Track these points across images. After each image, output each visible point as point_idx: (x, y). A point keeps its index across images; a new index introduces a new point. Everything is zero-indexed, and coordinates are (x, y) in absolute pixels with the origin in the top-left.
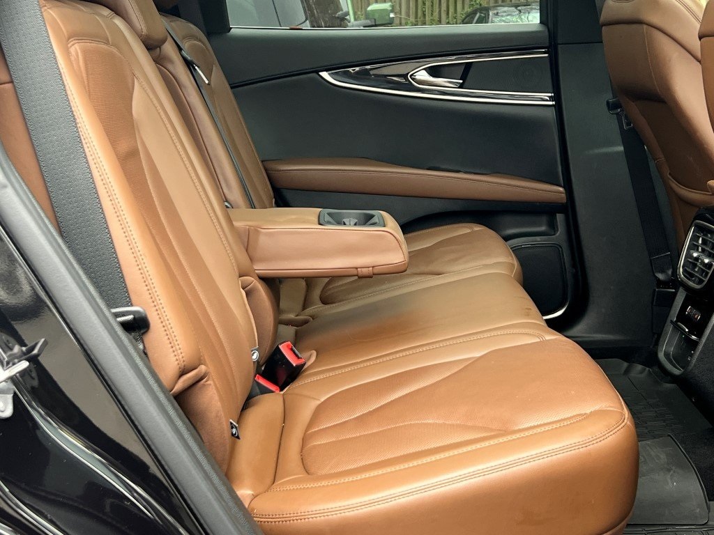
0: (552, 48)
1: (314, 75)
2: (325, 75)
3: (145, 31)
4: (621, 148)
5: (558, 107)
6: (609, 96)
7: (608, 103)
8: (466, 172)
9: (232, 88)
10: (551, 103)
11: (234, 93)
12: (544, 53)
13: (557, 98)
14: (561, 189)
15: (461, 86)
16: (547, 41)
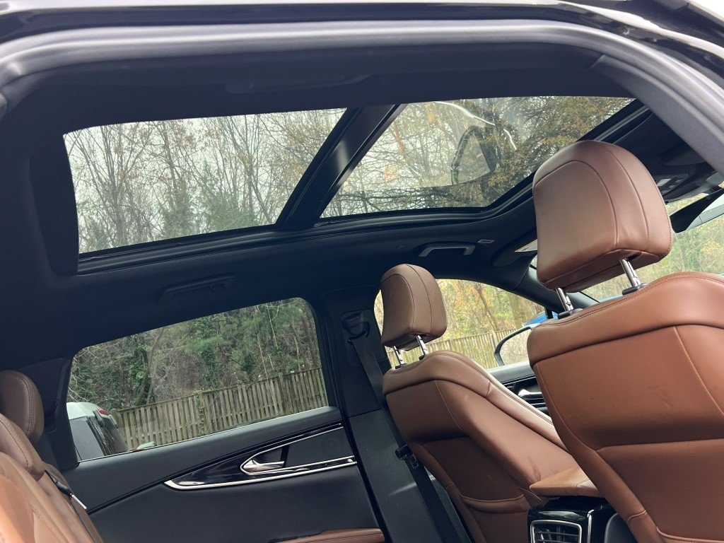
0: (346, 422)
1: (161, 485)
2: (170, 483)
3: (30, 464)
4: (415, 484)
5: (360, 465)
6: (396, 447)
7: (397, 452)
8: (302, 537)
9: (89, 514)
10: (354, 463)
11: (91, 519)
12: (340, 426)
13: (357, 458)
14: (379, 530)
15: (284, 466)
16: (340, 417)
